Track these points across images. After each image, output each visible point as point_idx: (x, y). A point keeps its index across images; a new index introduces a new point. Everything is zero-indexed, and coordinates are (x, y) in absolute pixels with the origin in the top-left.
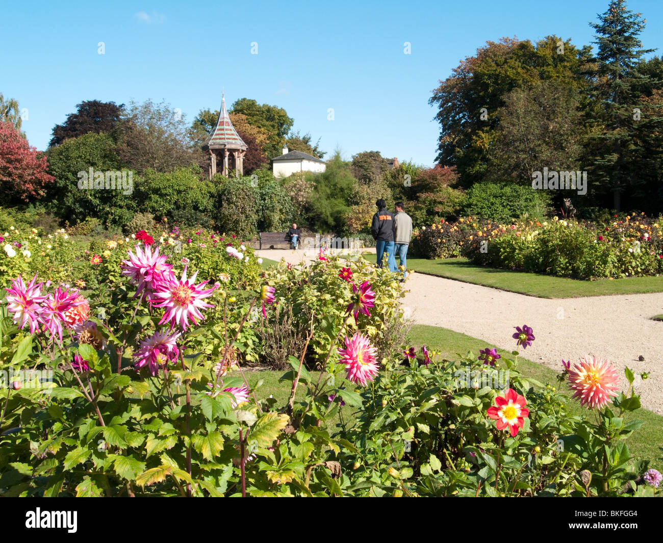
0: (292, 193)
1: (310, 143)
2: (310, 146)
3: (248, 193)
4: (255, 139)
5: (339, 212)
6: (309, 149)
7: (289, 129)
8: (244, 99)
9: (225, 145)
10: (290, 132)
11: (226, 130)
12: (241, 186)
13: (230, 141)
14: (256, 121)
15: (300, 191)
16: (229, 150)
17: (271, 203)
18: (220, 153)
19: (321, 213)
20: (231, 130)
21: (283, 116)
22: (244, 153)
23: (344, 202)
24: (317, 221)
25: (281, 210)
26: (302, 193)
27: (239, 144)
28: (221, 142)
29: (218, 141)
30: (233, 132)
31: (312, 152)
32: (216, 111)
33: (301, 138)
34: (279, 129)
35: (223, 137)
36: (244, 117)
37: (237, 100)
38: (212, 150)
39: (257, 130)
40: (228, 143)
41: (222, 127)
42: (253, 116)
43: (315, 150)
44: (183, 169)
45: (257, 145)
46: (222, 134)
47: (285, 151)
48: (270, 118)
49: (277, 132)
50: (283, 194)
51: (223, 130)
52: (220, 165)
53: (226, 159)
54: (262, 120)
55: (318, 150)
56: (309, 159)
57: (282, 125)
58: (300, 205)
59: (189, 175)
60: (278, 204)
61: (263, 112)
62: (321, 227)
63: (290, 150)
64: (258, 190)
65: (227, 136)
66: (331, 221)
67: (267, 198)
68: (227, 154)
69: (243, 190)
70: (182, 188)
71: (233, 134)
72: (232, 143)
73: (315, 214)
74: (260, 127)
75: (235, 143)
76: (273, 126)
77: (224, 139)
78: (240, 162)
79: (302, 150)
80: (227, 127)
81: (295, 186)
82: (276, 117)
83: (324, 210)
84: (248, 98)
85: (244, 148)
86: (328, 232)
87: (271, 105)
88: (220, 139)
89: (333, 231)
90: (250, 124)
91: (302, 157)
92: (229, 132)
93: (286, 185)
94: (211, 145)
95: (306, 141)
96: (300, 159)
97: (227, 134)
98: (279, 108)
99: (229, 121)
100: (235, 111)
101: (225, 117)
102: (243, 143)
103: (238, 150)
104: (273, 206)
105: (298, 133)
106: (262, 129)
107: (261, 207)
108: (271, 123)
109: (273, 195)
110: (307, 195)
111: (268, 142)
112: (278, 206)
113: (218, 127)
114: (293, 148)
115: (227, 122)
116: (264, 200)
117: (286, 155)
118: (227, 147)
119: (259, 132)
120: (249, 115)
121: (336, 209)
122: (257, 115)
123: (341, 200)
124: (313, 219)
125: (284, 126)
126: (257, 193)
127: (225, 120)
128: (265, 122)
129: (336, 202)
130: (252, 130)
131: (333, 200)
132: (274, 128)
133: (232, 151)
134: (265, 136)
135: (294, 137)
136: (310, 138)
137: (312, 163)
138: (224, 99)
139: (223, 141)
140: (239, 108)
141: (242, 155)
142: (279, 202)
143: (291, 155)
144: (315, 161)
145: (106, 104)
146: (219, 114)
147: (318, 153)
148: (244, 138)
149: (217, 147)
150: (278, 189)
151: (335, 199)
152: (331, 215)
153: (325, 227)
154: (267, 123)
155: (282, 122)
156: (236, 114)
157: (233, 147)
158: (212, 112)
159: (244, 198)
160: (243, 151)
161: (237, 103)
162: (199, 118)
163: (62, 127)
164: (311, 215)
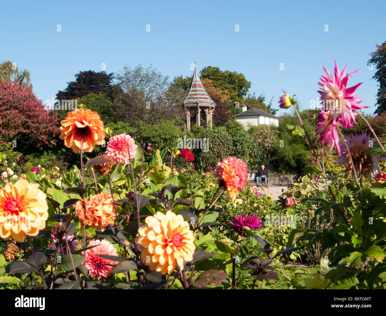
0: (260, 140)
1: (264, 102)
2: (264, 104)
3: (223, 141)
4: (220, 98)
5: (300, 155)
6: (264, 107)
7: (248, 91)
8: (209, 67)
9: (198, 104)
10: (247, 93)
11: (198, 91)
12: (217, 135)
13: (202, 100)
14: (220, 85)
15: (266, 138)
16: (201, 107)
17: (242, 148)
18: (193, 109)
19: (285, 157)
20: (202, 91)
21: (243, 80)
22: (214, 109)
23: (303, 147)
24: (281, 163)
25: (250, 154)
26: (268, 140)
27: (209, 102)
28: (195, 101)
29: (192, 100)
30: (204, 93)
31: (266, 110)
32: (187, 77)
33: (257, 98)
34: (239, 91)
35: (196, 96)
36: (210, 81)
37: (203, 68)
38: (187, 107)
39: (221, 92)
40: (200, 102)
41: (195, 89)
42: (217, 81)
43: (269, 108)
44: (168, 122)
45: (222, 104)
46: (195, 95)
47: (245, 109)
48: (232, 82)
49: (237, 93)
50: (252, 140)
51: (196, 91)
52: (194, 119)
53: (199, 115)
54: (225, 84)
55: (271, 108)
56: (265, 115)
57: (241, 87)
58: (266, 150)
59: (173, 126)
60: (247, 149)
61: (226, 77)
62: (284, 168)
63: (248, 108)
64: (230, 138)
65: (199, 96)
66: (293, 163)
67: (238, 144)
68: (200, 110)
69: (218, 137)
70: (168, 137)
71: (204, 95)
72: (203, 102)
73: (278, 158)
74: (223, 90)
75: (206, 102)
76: (234, 88)
77: (197, 98)
78: (210, 117)
79: (258, 108)
80: (199, 89)
81: (261, 134)
82: (237, 81)
83: (287, 154)
84: (213, 66)
85: (214, 106)
86: (291, 173)
87: (232, 71)
88: (194, 98)
89: (294, 171)
90: (215, 87)
91: (259, 113)
92: (201, 93)
93: (254, 133)
94: (186, 104)
95: (261, 100)
96: (257, 115)
97: (199, 94)
98: (239, 73)
99: (201, 83)
100: (203, 77)
101: (197, 80)
102: (212, 101)
103: (208, 107)
104: (244, 151)
105: (254, 94)
106: (226, 91)
107: (233, 152)
108: (233, 86)
109: (244, 142)
110: (271, 141)
111: (230, 101)
112: (248, 152)
113: (191, 89)
114: (250, 107)
115: (199, 85)
116: (236, 146)
117: (246, 112)
118: (200, 105)
119: (223, 94)
120: (214, 79)
121: (297, 153)
122: (221, 79)
123: (301, 145)
124: (277, 161)
125: (243, 88)
126: (229, 140)
127: (198, 83)
128: (227, 85)
129: (297, 147)
130: (218, 92)
131: (294, 145)
132: (235, 90)
133: (203, 108)
134: (228, 96)
135: (251, 97)
136: (264, 98)
137: (267, 119)
138: (196, 66)
139: (196, 100)
140: (206, 74)
141: (211, 112)
142: (248, 148)
143: (250, 112)
144: (270, 117)
145: (99, 73)
146: (191, 80)
147: (271, 110)
148: (212, 98)
149: (191, 105)
150: (248, 136)
151: (296, 144)
152: (293, 158)
153: (287, 168)
154: (229, 86)
155: (241, 85)
156: (203, 79)
157: (204, 105)
158: (184, 77)
159: (220, 145)
160: (212, 108)
161: (204, 71)
162: (173, 83)
163: (64, 93)
164: (274, 158)
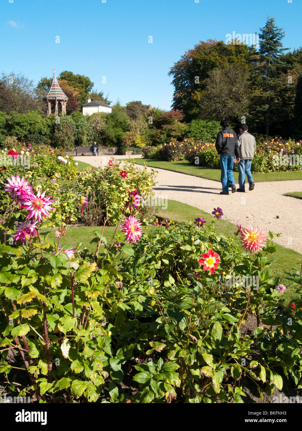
0: (94, 125)
1: (103, 96)
2: (103, 98)
3: (69, 125)
4: (72, 94)
5: (119, 135)
6: (102, 100)
7: (92, 88)
8: (66, 72)
9: (56, 98)
10: (92, 90)
11: (56, 89)
12: (65, 121)
13: (59, 95)
14: (73, 84)
15: (98, 123)
16: (58, 100)
17: (82, 130)
18: (53, 102)
19: (110, 136)
20: (59, 89)
21: (88, 81)
22: (67, 102)
23: (122, 130)
24: (107, 140)
25: (87, 134)
26: (99, 125)
27: (64, 97)
28: (54, 96)
29: (52, 95)
30: (60, 90)
31: (104, 102)
32: (50, 78)
33: (98, 94)
34: (86, 89)
35: (55, 93)
36: (66, 81)
37: (62, 72)
38: (49, 100)
39: (73, 89)
40: (58, 96)
41: (54, 87)
42: (71, 81)
43: (106, 100)
44: (33, 112)
45: (73, 97)
46: (54, 92)
47: (89, 101)
48: (81, 82)
49: (84, 90)
50: (89, 125)
51: (54, 89)
52: (53, 108)
53: (57, 105)
54: (76, 83)
55: (108, 100)
56: (103, 105)
57: (87, 86)
58: (98, 131)
59: (36, 115)
60: (86, 131)
61: (77, 79)
62: (109, 144)
63: (92, 100)
64: (74, 123)
65: (57, 93)
66: (115, 140)
67: (80, 127)
68: (57, 102)
69: (66, 123)
70: (32, 122)
71: (60, 92)
72: (60, 97)
73: (106, 136)
74: (75, 87)
75: (62, 97)
76: (82, 87)
77: (55, 94)
78: (64, 107)
79: (98, 100)
80: (57, 88)
81: (95, 121)
82: (84, 82)
83: (111, 134)
84: (68, 71)
85: (67, 99)
86: (113, 146)
87: (81, 75)
88: (53, 94)
89: (116, 146)
90: (70, 85)
91: (99, 104)
92: (58, 90)
93: (90, 120)
94: (48, 97)
95: (101, 95)
96: (97, 105)
97: (57, 91)
98: (86, 77)
99: (58, 84)
100: (61, 78)
101: (56, 81)
102: (65, 96)
103: (63, 100)
104: (83, 132)
105: (96, 91)
106: (77, 89)
107: (76, 133)
108: (81, 85)
109: (83, 126)
110: (102, 126)
111: (80, 96)
112: (86, 132)
113: (52, 88)
114: (93, 99)
115: (57, 85)
116: (78, 128)
117: (90, 103)
118: (57, 98)
119: (75, 90)
120: (69, 80)
121: (118, 134)
122: (73, 80)
123: (121, 129)
124: (105, 139)
125: (89, 87)
126: (74, 125)
127: (56, 83)
128: (78, 84)
129: (118, 130)
130: (71, 89)
131: (116, 128)
132: (83, 88)
133: (60, 101)
134: (78, 92)
135: (94, 93)
136: (103, 94)
137: (104, 107)
138: (55, 72)
139: (55, 95)
140: (63, 76)
141: (65, 103)
142: (86, 130)
143: (93, 103)
144: (106, 106)
146: (52, 80)
147: (108, 102)
148: (66, 94)
149: (51, 99)
150: (86, 122)
151: (117, 128)
152: (115, 137)
153: (111, 144)
154: (79, 85)
155: (87, 84)
156: (61, 80)
157: (60, 98)
158: (48, 78)
159: (67, 128)
160: (66, 101)
161: (62, 74)
162: (41, 82)
164: (104, 137)
